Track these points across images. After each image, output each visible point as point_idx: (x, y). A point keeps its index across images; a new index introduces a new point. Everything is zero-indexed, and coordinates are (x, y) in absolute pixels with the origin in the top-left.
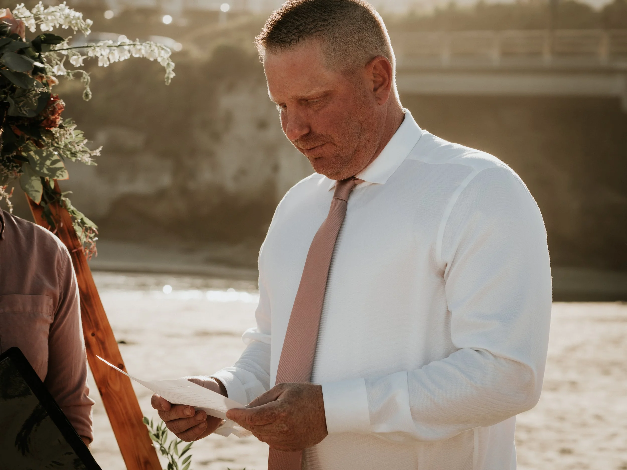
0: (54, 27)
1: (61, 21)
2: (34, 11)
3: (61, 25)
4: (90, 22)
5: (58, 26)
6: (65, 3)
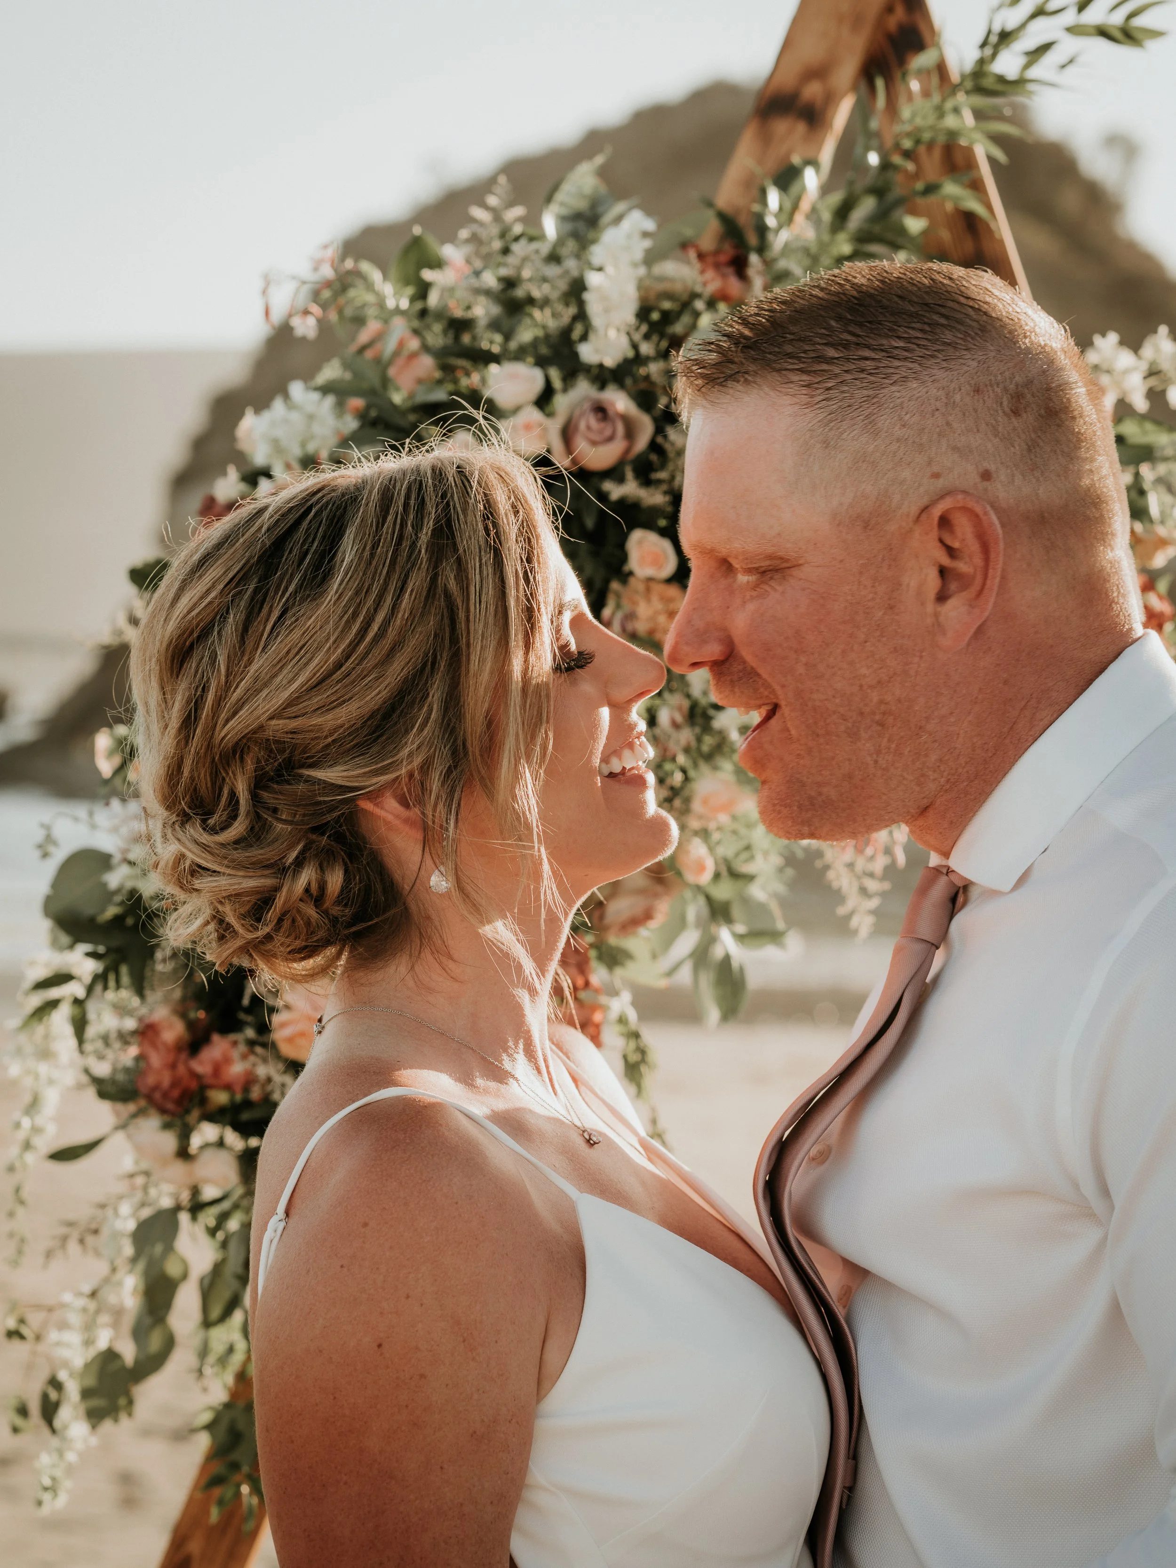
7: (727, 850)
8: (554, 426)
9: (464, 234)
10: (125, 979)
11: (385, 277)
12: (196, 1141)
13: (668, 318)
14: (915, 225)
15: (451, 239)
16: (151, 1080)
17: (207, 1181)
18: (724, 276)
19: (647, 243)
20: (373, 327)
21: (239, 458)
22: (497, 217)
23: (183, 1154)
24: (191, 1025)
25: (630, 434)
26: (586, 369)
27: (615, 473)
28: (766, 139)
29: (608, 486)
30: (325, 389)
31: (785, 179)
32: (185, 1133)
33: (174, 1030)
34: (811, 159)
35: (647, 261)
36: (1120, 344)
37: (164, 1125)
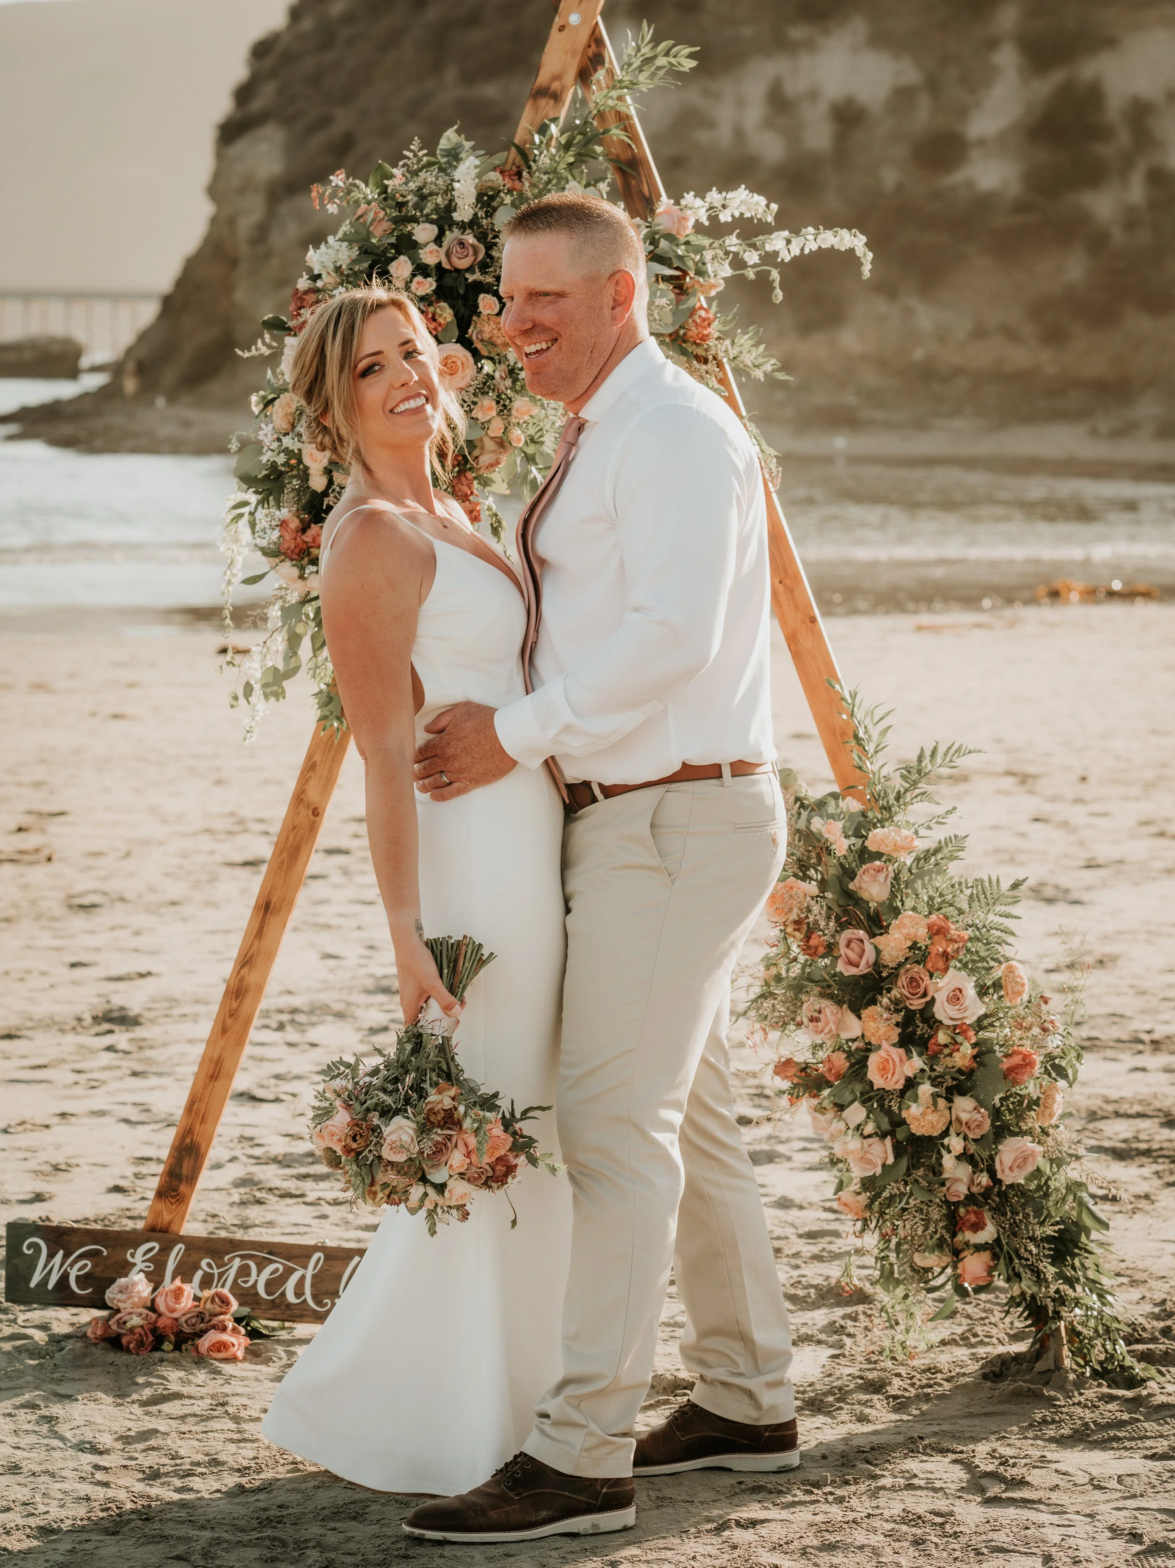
0: (733, 216)
1: (743, 209)
2: (708, 198)
3: (742, 214)
4: (774, 207)
5: (737, 215)
6: (743, 186)
7: (532, 431)
8: (442, 251)
9: (401, 163)
10: (272, 503)
11: (367, 185)
12: (307, 571)
13: (492, 198)
14: (599, 149)
15: (395, 166)
16: (286, 546)
17: (313, 589)
18: (513, 180)
19: (477, 170)
20: (364, 206)
21: (309, 269)
22: (415, 155)
23: (302, 577)
24: (302, 521)
25: (476, 253)
26: (457, 223)
27: (470, 269)
28: (536, 109)
29: (467, 275)
30: (341, 240)
31: (543, 130)
32: (302, 569)
33: (295, 523)
34: (555, 120)
35: (479, 176)
36: (695, 196)
37: (293, 566)
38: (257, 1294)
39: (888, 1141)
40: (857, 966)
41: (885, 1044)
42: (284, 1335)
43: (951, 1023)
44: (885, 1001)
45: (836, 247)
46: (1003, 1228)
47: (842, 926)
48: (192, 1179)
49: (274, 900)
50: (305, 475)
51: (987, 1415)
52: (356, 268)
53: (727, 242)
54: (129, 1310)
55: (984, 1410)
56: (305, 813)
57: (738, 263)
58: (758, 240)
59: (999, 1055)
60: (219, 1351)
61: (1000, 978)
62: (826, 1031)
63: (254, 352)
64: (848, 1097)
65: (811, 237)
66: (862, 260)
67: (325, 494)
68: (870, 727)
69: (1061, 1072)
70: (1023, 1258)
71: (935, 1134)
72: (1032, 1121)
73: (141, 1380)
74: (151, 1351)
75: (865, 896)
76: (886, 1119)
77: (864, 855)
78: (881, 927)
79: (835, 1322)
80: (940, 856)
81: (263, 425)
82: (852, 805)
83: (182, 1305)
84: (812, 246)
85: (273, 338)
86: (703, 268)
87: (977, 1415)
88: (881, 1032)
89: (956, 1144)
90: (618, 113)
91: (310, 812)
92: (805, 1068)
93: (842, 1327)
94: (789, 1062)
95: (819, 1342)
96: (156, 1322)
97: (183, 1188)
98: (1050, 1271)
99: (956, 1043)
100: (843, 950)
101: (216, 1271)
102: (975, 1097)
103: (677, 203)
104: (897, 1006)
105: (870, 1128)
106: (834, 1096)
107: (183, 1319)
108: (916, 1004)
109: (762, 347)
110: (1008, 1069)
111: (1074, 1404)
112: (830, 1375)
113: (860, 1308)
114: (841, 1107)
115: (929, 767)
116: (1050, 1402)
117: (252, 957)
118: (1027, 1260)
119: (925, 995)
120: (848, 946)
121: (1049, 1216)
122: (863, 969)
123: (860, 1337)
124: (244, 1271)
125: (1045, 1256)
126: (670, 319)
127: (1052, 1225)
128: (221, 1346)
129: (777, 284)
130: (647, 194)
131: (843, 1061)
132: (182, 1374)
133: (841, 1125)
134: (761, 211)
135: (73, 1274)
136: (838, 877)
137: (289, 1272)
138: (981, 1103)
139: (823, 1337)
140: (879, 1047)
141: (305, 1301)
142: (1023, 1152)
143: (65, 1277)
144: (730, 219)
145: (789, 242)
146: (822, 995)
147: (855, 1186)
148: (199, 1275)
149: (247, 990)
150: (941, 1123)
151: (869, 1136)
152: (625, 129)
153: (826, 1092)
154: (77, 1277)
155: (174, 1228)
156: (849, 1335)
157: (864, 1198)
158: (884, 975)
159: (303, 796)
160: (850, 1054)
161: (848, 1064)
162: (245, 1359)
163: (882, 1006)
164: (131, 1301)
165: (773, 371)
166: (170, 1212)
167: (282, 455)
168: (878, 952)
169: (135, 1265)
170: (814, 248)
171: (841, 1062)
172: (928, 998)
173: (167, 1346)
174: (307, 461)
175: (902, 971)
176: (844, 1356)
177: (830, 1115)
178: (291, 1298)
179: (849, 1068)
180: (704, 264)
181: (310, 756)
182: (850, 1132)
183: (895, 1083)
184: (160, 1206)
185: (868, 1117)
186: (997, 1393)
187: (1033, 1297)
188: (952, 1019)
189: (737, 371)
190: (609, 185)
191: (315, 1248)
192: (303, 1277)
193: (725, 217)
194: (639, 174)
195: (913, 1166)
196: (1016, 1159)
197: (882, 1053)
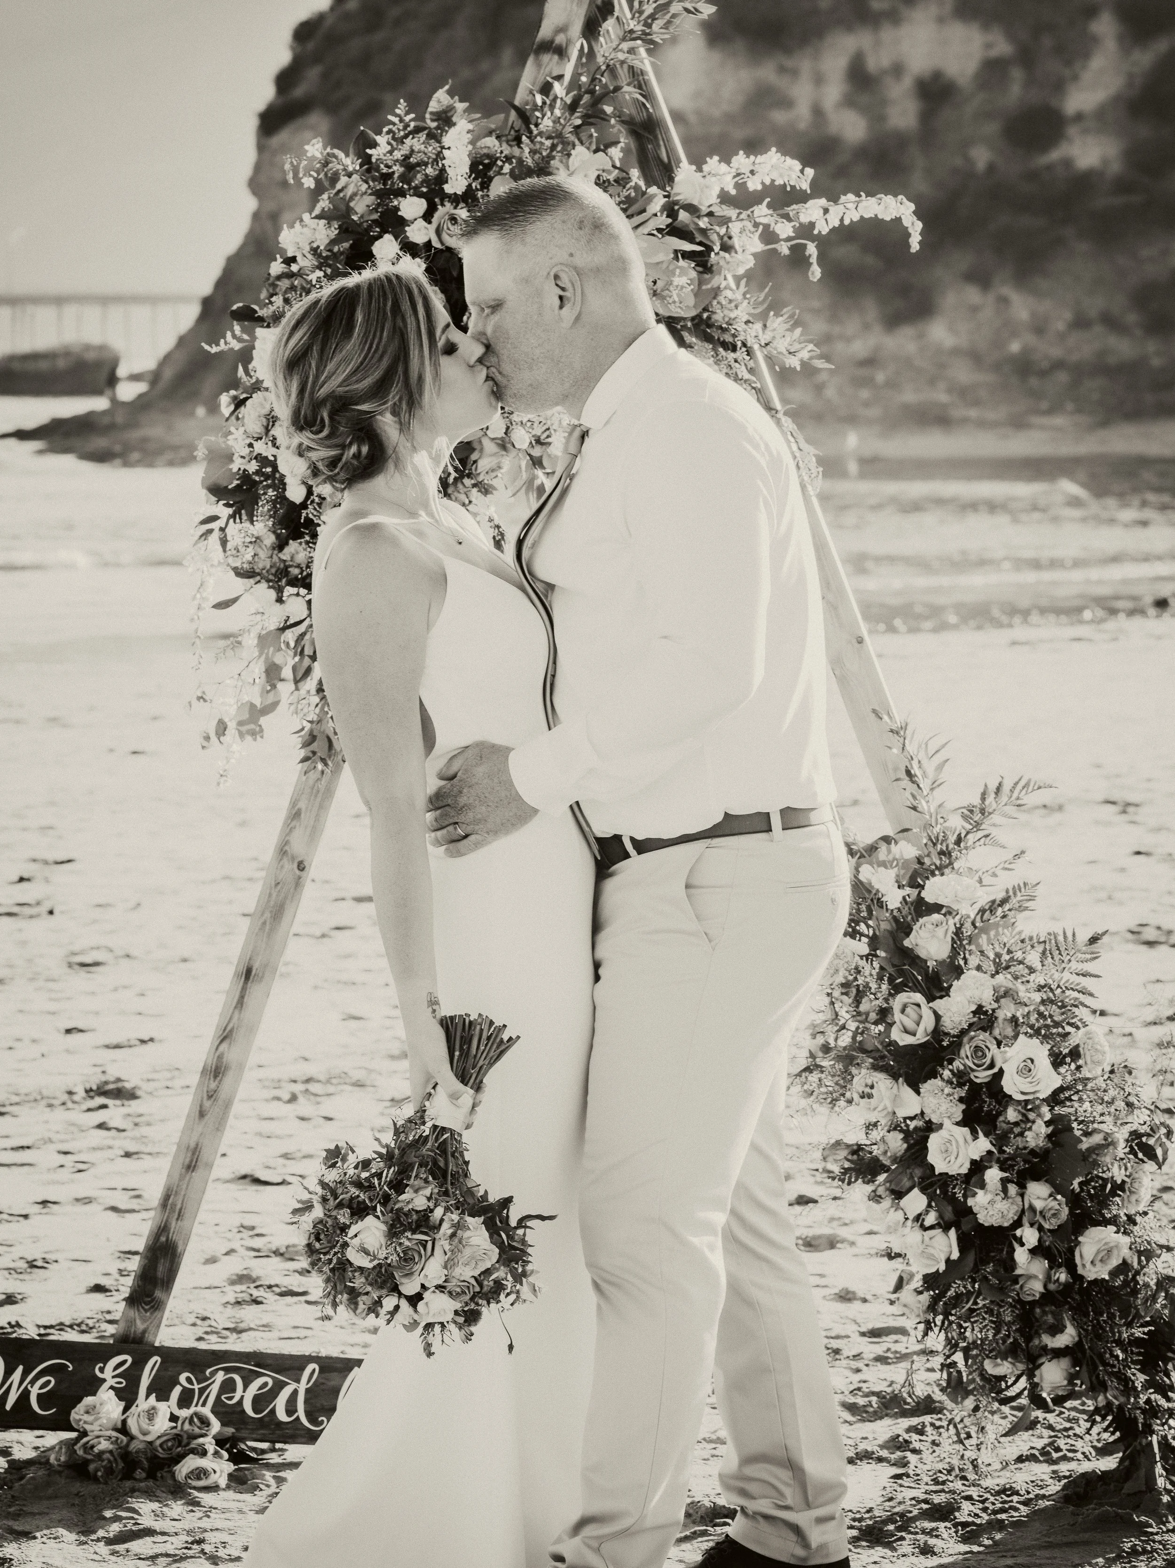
0: (763, 183)
1: (774, 175)
2: (735, 163)
3: (773, 181)
4: (810, 172)
5: (768, 182)
6: (774, 149)
7: (538, 431)
8: (432, 228)
9: (385, 130)
10: (244, 517)
11: (347, 155)
12: (285, 594)
13: (488, 167)
14: (609, 109)
15: (379, 133)
16: (261, 566)
17: (293, 613)
18: (511, 146)
19: (471, 136)
20: (343, 180)
21: (283, 252)
22: (401, 121)
23: (280, 600)
24: (278, 536)
26: (449, 196)
28: (539, 65)
30: (318, 217)
31: (546, 89)
32: (280, 591)
33: (270, 539)
34: (559, 78)
35: (473, 142)
36: (720, 161)
37: (269, 587)
38: (243, 1411)
39: (953, 1233)
40: (914, 1034)
41: (947, 1124)
42: (274, 1458)
43: (1022, 1098)
44: (947, 1074)
45: (880, 217)
46: (1086, 1330)
47: (896, 989)
48: (168, 1282)
49: (256, 966)
50: (280, 484)
51: (1069, 1544)
52: (336, 249)
53: (756, 214)
54: (97, 1433)
55: (1065, 1540)
56: (290, 867)
57: (769, 236)
58: (792, 210)
59: (1078, 1133)
60: (199, 1478)
61: (1078, 1046)
62: (880, 1109)
63: (222, 346)
64: (906, 1183)
65: (851, 206)
66: (910, 230)
67: (304, 505)
68: (925, 762)
69: (1150, 1153)
70: (1108, 1364)
71: (1006, 1224)
72: (1119, 1208)
73: (108, 1514)
74: (121, 1480)
75: (923, 954)
76: (950, 1208)
77: (922, 908)
78: (942, 989)
79: (899, 1436)
80: (1007, 907)
81: (232, 429)
82: (907, 850)
83: (156, 1427)
84: (852, 216)
85: (243, 330)
86: (730, 242)
87: (1059, 1546)
88: (943, 1108)
89: (1030, 1236)
90: (631, 68)
91: (295, 865)
92: (857, 1150)
93: (906, 1441)
94: (838, 1143)
95: (880, 1460)
96: (128, 1445)
97: (158, 1293)
98: (1140, 1379)
99: (1028, 1120)
100: (897, 1016)
101: (196, 1387)
102: (1051, 1182)
103: (700, 169)
104: (961, 1078)
105: (931, 1219)
106: (890, 1182)
107: (158, 1442)
108: (982, 1076)
109: (798, 331)
110: (1088, 1149)
111: (1168, 1531)
112: (891, 1499)
113: (927, 1419)
114: (898, 1195)
115: (994, 805)
116: (1140, 1530)
117: (231, 1031)
118: (1113, 1366)
119: (992, 1066)
120: (903, 1011)
121: (1138, 1316)
122: (921, 1038)
123: (926, 1455)
124: (228, 1387)
125: (1133, 1362)
126: (691, 301)
127: (1142, 1326)
128: (201, 1473)
129: (814, 260)
130: (666, 160)
131: (900, 1142)
132: (155, 1506)
133: (900, 1215)
134: (794, 176)
135: (35, 1391)
136: (891, 933)
137: (279, 1386)
138: (1058, 1189)
139: (884, 1453)
140: (940, 1126)
141: (298, 1418)
142: (1106, 1244)
143: (25, 1396)
144: (759, 187)
145: (826, 211)
146: (875, 1068)
147: (917, 1282)
148: (176, 1392)
149: (227, 1068)
150: (1012, 1211)
151: (932, 1227)
152: (640, 87)
153: (882, 1178)
154: (39, 1395)
155: (149, 1337)
156: (915, 1451)
157: (925, 1298)
158: (945, 1044)
159: (286, 848)
160: (907, 1134)
161: (905, 1146)
162: (228, 1487)
163: (943, 1079)
164: (98, 1422)
165: (811, 358)
166: (144, 1320)
167: (254, 461)
168: (938, 1017)
169: (104, 1380)
170: (856, 218)
171: (896, 1143)
172: (996, 1070)
173: (139, 1474)
174: (282, 468)
175: (965, 1040)
176: (908, 1476)
177: (887, 1202)
178: (282, 1416)
179: (907, 1150)
180: (730, 238)
181: (294, 803)
182: (909, 1223)
183: (959, 1166)
184: (132, 1313)
185: (929, 1205)
186: (1080, 1519)
187: (1121, 1407)
188: (1023, 1093)
189: (769, 358)
190: (622, 150)
191: (310, 1359)
192: (295, 1392)
193: (754, 185)
194: (656, 137)
195: (981, 1261)
196: (1098, 1252)
197: (943, 1133)
